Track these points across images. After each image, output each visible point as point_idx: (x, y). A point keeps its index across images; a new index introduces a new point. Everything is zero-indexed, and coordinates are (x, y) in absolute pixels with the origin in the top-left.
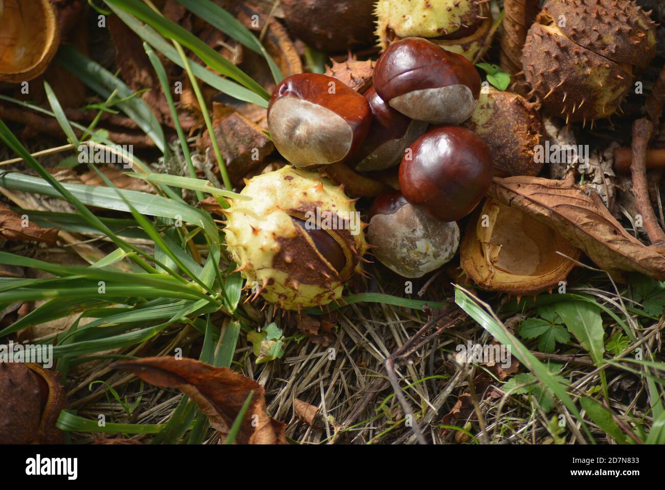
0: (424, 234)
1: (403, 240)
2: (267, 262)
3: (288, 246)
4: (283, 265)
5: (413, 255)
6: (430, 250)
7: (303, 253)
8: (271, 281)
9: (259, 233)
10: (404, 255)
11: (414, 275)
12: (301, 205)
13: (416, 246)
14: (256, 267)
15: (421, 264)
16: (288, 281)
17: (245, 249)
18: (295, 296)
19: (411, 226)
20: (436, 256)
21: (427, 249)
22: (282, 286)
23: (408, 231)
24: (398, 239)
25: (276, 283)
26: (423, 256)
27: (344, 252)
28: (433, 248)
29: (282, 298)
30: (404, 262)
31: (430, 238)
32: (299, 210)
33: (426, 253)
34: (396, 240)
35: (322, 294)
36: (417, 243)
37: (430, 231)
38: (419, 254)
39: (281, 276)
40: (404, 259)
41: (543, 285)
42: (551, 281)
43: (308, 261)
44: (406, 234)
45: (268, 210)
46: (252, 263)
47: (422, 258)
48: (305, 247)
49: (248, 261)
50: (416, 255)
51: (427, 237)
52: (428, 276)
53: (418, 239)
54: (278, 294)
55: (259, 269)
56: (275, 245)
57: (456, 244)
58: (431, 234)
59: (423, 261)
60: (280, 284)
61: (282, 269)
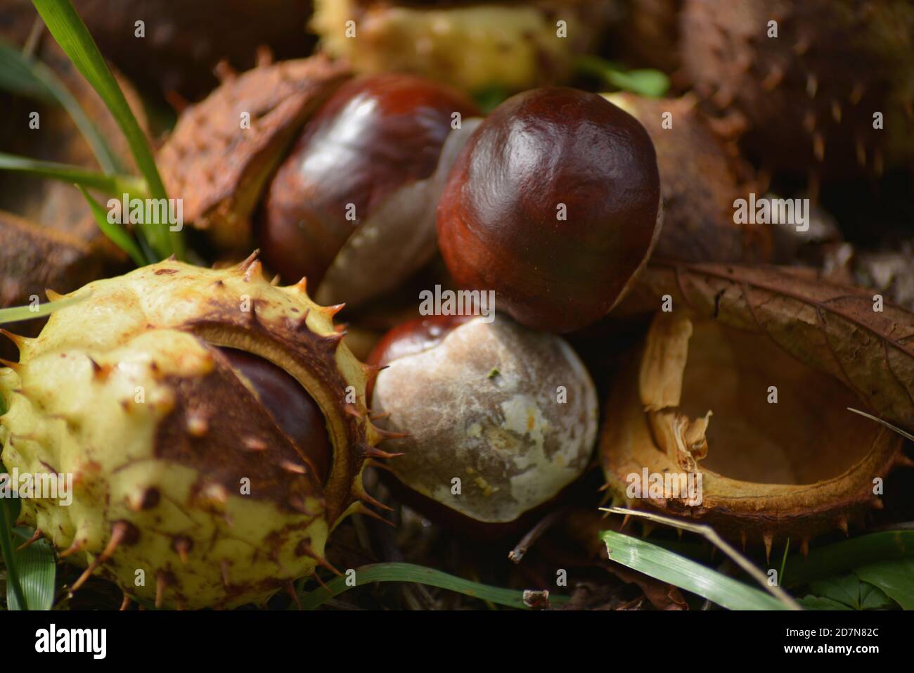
0: (521, 383)
1: (469, 403)
2: (141, 443)
3: (193, 394)
4: (183, 447)
5: (496, 443)
6: (537, 427)
7: (232, 413)
8: (153, 496)
9: (111, 375)
10: (475, 443)
11: (496, 512)
12: (212, 308)
13: (502, 414)
14: (107, 466)
15: (515, 471)
16: (196, 489)
17: (75, 426)
18: (217, 535)
19: (487, 365)
20: (551, 447)
21: (531, 423)
22: (180, 507)
23: (480, 377)
24: (457, 402)
25: (164, 502)
26: (520, 443)
27: (329, 427)
28: (544, 423)
29: (181, 546)
30: (474, 465)
31: (535, 394)
32: (208, 318)
33: (528, 435)
34: (453, 406)
35: (283, 531)
36: (506, 406)
37: (534, 376)
38: (512, 439)
39: (178, 479)
40: (473, 455)
41: (826, 507)
42: (841, 496)
43: (247, 433)
44: (475, 387)
45: (126, 335)
46: (97, 457)
47: (517, 450)
48: (236, 399)
49: (85, 459)
50: (502, 443)
51: (527, 391)
52: (529, 519)
53: (506, 396)
54: (168, 535)
55: (118, 470)
56: (159, 395)
57: (593, 427)
58: (536, 384)
59: (521, 462)
60: (177, 503)
61: (179, 458)
